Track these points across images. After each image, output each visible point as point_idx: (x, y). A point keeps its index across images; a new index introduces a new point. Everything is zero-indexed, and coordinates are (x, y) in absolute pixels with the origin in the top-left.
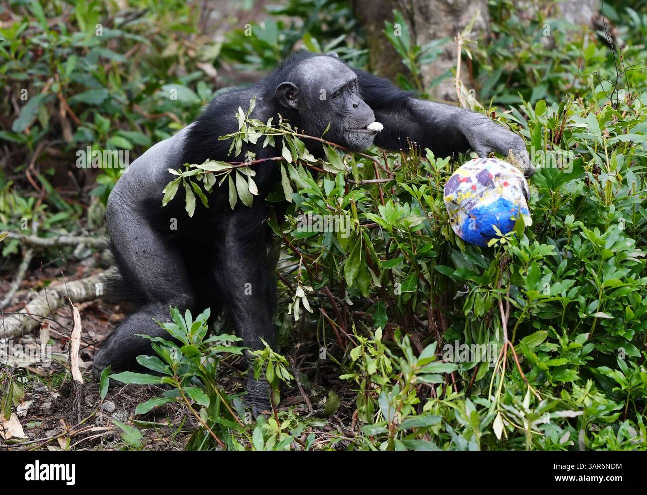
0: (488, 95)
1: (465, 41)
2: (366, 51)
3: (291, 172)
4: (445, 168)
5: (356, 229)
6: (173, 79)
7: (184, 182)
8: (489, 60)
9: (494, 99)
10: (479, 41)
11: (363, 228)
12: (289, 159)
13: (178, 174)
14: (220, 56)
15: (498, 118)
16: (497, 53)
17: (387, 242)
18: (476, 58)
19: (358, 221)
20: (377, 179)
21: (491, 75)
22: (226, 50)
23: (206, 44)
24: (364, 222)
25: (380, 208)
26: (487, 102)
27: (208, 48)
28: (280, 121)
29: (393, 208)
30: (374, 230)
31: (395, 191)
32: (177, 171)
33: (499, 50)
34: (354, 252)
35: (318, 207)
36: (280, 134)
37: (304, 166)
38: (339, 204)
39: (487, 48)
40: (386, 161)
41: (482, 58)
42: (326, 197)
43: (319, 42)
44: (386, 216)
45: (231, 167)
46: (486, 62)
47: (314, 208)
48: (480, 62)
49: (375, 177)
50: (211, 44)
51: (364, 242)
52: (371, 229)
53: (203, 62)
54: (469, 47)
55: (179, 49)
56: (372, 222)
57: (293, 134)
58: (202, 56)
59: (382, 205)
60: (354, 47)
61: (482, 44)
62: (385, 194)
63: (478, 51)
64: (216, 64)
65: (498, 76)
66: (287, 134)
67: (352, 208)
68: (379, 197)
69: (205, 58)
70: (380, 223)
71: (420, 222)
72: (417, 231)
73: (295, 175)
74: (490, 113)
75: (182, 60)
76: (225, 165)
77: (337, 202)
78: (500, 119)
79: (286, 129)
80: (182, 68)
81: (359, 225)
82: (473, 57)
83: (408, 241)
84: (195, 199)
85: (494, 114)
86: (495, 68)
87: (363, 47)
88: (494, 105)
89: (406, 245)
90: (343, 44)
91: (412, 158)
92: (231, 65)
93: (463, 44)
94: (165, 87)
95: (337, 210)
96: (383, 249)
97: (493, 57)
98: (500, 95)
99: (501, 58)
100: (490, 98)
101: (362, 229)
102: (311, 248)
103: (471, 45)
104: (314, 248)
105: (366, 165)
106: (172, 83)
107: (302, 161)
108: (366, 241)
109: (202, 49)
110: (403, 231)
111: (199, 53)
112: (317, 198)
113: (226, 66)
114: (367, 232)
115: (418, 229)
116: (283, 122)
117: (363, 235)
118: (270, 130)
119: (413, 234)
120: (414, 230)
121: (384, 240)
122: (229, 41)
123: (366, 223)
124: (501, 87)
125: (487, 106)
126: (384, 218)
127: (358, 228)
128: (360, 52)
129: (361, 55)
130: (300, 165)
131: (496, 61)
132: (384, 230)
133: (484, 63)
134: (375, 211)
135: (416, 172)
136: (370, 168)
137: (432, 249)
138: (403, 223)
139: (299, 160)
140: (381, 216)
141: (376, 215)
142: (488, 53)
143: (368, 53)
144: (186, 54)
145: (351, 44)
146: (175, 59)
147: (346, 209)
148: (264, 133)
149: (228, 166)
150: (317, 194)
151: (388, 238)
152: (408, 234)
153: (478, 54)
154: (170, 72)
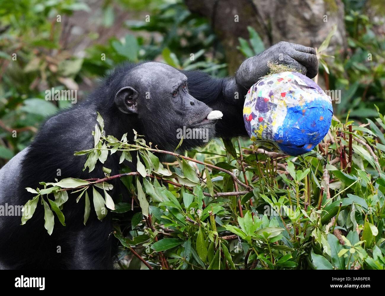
0: (344, 109)
1: (322, 56)
2: (224, 65)
3: (147, 187)
4: (303, 181)
5: (214, 241)
6: (36, 93)
7: (43, 200)
8: (346, 75)
9: (351, 112)
10: (335, 56)
11: (222, 240)
12: (144, 174)
13: (36, 193)
14: (81, 71)
15: (354, 131)
16: (353, 68)
17: (245, 254)
18: (333, 72)
19: (216, 233)
20: (236, 191)
21: (347, 88)
22: (87, 65)
23: (68, 59)
24: (223, 233)
25: (239, 219)
26: (344, 116)
27: (70, 63)
28: (135, 137)
29: (251, 219)
30: (233, 241)
31: (253, 203)
32: (36, 189)
33: (355, 64)
34: (213, 263)
35: (177, 220)
36: (134, 149)
37: (159, 181)
38: (198, 217)
39: (343, 62)
40: (244, 173)
41: (338, 72)
42: (185, 210)
43: (179, 57)
44: (245, 228)
45: (87, 183)
46: (342, 76)
47: (173, 221)
48: (337, 76)
49: (234, 190)
50: (72, 59)
51: (222, 253)
52: (230, 240)
53: (65, 77)
54: (326, 61)
55: (41, 64)
56: (232, 234)
57: (147, 149)
58: (63, 71)
59: (241, 216)
60: (213, 61)
61: (338, 58)
62: (244, 206)
63: (335, 65)
64: (78, 79)
65: (354, 90)
66: (141, 150)
67: (211, 220)
68: (238, 209)
69: (66, 73)
70: (239, 234)
71: (279, 233)
72: (275, 242)
73: (151, 189)
74: (347, 126)
75: (44, 75)
76: (82, 182)
77: (196, 214)
78: (356, 132)
79: (141, 144)
80: (44, 82)
81: (218, 237)
82: (330, 72)
83: (268, 251)
84: (53, 217)
85: (350, 127)
86: (352, 82)
87: (222, 61)
88: (351, 118)
89: (265, 256)
90: (202, 59)
91: (269, 171)
92: (91, 79)
93: (320, 59)
94: (27, 102)
95: (196, 222)
96: (242, 260)
97: (350, 71)
98: (356, 108)
99: (357, 72)
100: (346, 111)
101: (220, 241)
102: (170, 258)
103: (328, 60)
104: (173, 258)
105: (225, 179)
106: (34, 98)
107: (157, 175)
108: (225, 253)
109: (64, 64)
110: (262, 242)
111: (60, 68)
112: (176, 211)
113: (87, 81)
114: (226, 244)
115: (276, 240)
116: (138, 137)
117: (222, 246)
118: (125, 145)
119: (272, 245)
120: (273, 241)
121: (243, 251)
122: (89, 57)
123: (225, 234)
124: (357, 101)
125: (343, 119)
126: (243, 229)
127: (217, 240)
128: (219, 67)
129: (219, 70)
130: (156, 180)
131: (353, 75)
132: (243, 241)
133: (340, 77)
134: (234, 223)
135: (273, 185)
136: (230, 180)
137: (290, 260)
138: (262, 234)
139: (153, 174)
140: (240, 228)
141: (235, 227)
142: (344, 67)
143: (226, 68)
144: (48, 69)
145: (210, 58)
146: (37, 74)
147: (205, 221)
148: (119, 149)
149: (85, 183)
150: (176, 207)
151: (247, 249)
152: (267, 245)
153: (334, 69)
154: (32, 87)
